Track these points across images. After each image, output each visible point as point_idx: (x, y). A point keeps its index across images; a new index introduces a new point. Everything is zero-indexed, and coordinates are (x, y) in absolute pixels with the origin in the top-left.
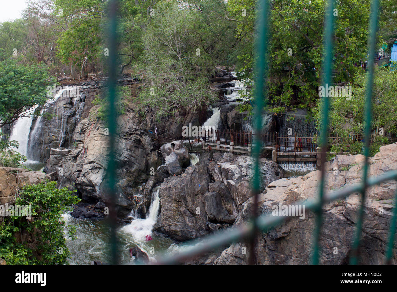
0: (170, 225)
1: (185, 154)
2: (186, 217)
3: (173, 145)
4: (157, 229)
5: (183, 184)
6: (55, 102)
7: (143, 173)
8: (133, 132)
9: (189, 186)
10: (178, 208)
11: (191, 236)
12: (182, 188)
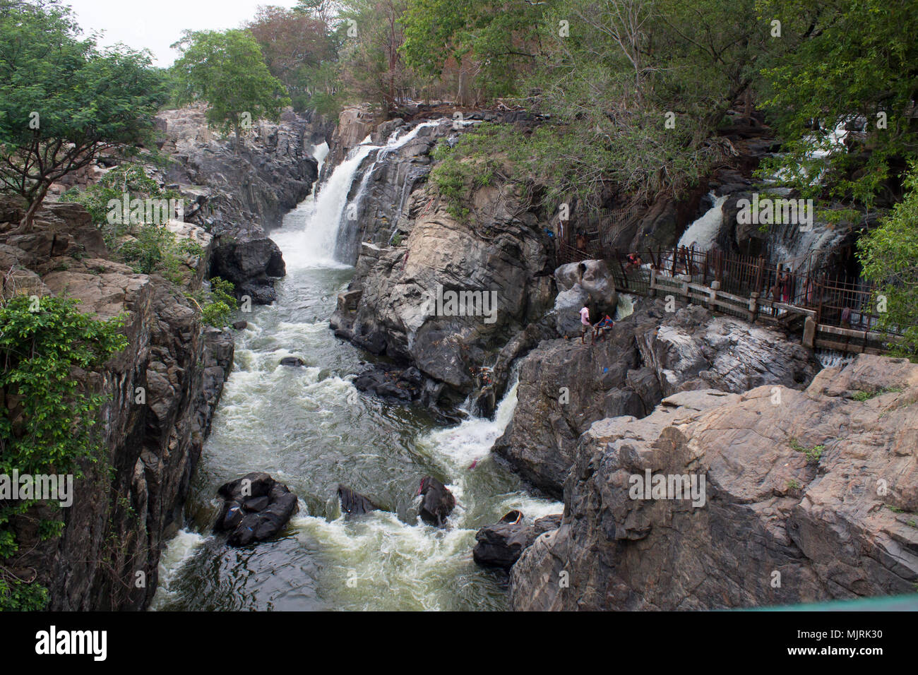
0: (523, 447)
1: (604, 294)
2: (559, 436)
3: (583, 268)
4: (500, 450)
5: (566, 361)
6: (399, 149)
7: (514, 322)
8: (504, 227)
9: (578, 368)
10: (547, 413)
11: (559, 481)
12: (560, 369)
